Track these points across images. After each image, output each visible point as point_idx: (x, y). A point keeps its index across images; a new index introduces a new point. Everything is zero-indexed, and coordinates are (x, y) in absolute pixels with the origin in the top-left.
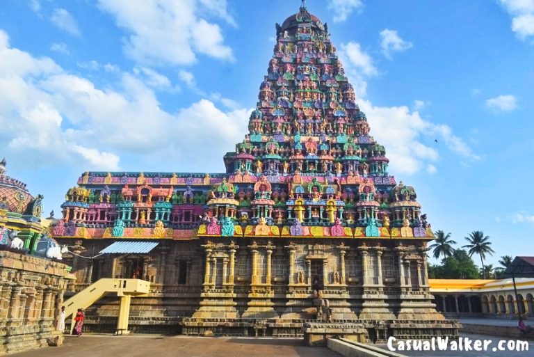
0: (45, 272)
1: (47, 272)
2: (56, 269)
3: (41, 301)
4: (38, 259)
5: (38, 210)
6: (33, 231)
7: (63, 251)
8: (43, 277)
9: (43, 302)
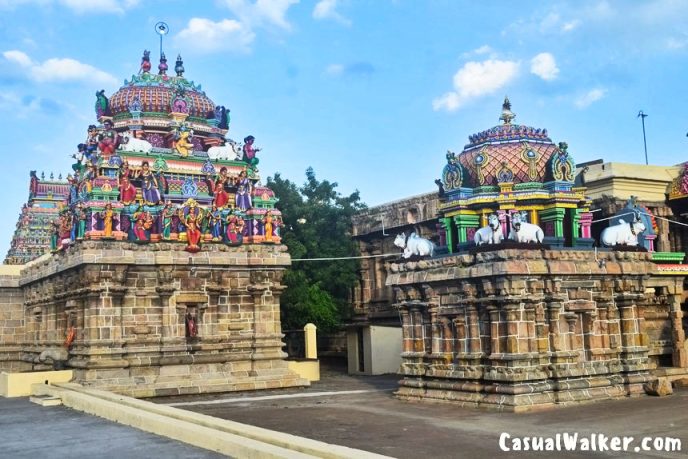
0: (599, 272)
1: (604, 271)
2: (624, 264)
3: (618, 321)
4: (579, 252)
5: (564, 169)
6: (560, 207)
7: (637, 231)
8: (602, 281)
9: (621, 322)
